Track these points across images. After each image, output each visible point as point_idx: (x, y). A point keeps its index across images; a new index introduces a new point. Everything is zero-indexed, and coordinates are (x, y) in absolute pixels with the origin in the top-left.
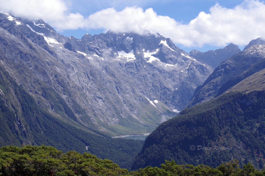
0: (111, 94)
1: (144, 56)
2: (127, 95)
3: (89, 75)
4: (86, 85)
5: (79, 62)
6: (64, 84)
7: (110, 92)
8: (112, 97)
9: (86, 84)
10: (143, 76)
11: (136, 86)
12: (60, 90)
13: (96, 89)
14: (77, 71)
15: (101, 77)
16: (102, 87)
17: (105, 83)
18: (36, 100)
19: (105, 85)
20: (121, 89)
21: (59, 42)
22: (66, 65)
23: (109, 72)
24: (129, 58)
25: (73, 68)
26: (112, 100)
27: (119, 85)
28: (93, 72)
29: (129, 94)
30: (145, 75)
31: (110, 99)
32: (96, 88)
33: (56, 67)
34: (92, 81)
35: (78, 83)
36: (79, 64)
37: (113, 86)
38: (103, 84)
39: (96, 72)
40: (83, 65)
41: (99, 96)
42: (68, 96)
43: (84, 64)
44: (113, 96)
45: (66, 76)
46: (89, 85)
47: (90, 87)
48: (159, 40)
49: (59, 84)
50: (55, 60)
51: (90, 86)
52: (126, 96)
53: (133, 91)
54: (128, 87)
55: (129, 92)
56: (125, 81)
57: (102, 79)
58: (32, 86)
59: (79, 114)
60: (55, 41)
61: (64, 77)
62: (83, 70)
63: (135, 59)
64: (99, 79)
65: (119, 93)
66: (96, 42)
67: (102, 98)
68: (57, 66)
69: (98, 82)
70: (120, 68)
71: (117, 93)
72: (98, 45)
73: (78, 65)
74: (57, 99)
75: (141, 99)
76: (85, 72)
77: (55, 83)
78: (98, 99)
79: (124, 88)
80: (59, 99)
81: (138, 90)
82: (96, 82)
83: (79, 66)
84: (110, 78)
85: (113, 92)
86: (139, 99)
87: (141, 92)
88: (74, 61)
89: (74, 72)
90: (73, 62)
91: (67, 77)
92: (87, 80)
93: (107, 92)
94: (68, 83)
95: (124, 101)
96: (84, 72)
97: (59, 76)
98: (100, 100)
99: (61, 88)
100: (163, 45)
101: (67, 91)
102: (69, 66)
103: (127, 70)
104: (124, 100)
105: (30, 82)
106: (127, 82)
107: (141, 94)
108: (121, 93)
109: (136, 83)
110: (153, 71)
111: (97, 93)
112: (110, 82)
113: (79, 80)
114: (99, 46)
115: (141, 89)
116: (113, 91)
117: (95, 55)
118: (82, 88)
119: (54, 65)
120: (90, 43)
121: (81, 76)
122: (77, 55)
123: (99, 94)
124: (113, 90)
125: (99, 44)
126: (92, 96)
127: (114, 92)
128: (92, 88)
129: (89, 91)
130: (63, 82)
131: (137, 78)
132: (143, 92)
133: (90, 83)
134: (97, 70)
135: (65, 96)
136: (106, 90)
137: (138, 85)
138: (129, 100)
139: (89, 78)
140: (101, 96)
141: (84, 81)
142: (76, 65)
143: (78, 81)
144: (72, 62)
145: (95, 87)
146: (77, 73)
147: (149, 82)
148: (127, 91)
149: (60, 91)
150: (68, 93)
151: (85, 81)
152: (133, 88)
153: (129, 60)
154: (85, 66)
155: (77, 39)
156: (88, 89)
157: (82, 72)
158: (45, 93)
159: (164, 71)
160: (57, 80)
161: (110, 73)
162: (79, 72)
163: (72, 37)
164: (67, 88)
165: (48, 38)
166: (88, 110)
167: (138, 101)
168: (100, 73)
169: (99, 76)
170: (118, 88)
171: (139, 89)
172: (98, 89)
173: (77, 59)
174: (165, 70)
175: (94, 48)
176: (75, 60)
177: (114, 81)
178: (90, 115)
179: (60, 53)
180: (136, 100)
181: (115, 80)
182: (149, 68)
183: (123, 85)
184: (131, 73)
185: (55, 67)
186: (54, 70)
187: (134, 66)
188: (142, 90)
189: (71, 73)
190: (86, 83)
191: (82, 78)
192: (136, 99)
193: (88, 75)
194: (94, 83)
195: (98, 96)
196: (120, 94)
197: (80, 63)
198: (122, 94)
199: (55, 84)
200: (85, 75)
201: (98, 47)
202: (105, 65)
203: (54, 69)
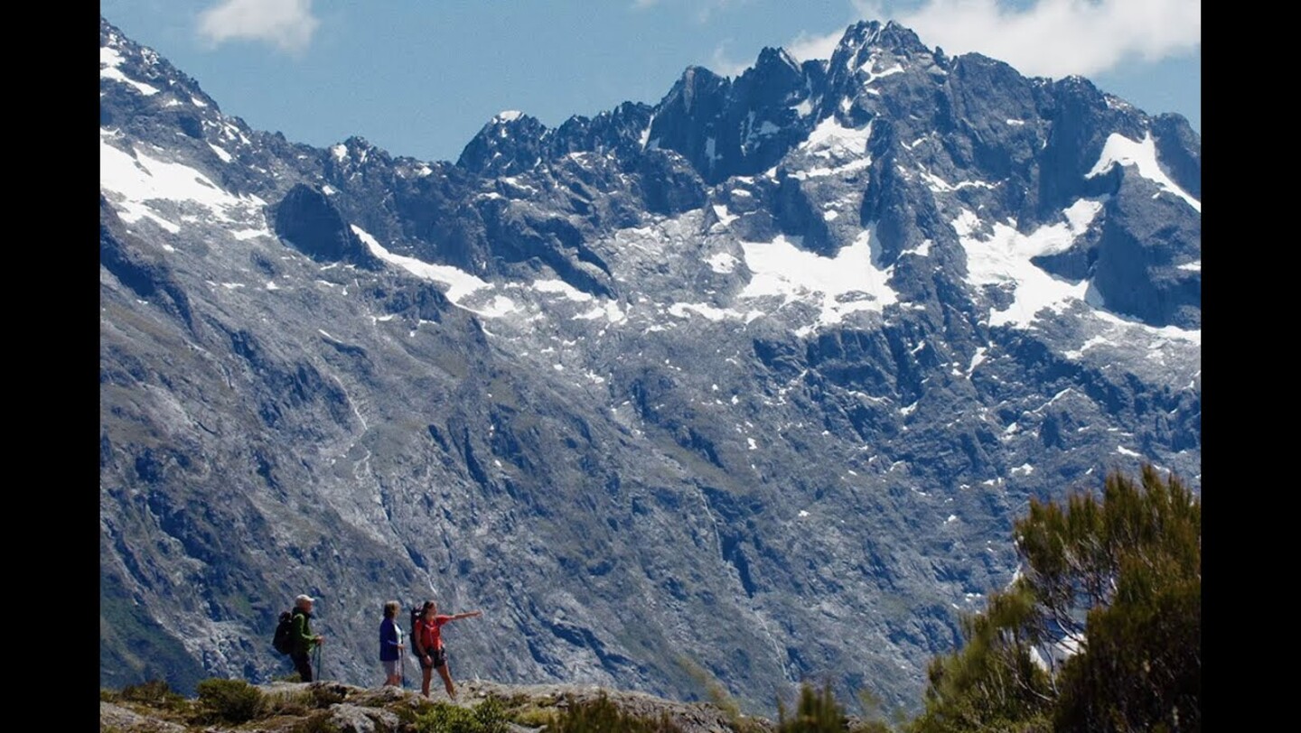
0: (681, 598)
1: (964, 273)
2: (826, 606)
3: (480, 451)
4: (453, 531)
5: (397, 346)
6: (210, 528)
7: (674, 587)
8: (691, 622)
9: (447, 525)
10: (964, 437)
11: (903, 525)
12: (178, 578)
13: (539, 560)
14: (379, 422)
15: (589, 466)
16: (600, 544)
17: (629, 510)
19: (628, 524)
20: (769, 553)
21: (235, 192)
22: (273, 376)
23: (663, 420)
24: (839, 299)
25: (336, 396)
26: (690, 652)
27: (751, 525)
28: (518, 424)
29: (836, 597)
30: (979, 433)
31: (662, 645)
32: (545, 551)
33: (161, 392)
34: (505, 503)
35: (375, 521)
36: (392, 361)
37: (703, 532)
38: (613, 523)
39: (548, 422)
40: (432, 372)
41: (567, 624)
42: (248, 623)
43: (437, 363)
44: (701, 618)
45: (248, 464)
46: (479, 532)
47: (491, 551)
48: (1096, 137)
49: (172, 533)
50: (157, 339)
51: (493, 541)
52: (814, 608)
53: (879, 569)
54: (833, 538)
55: (843, 577)
56: (802, 487)
57: (604, 481)
60: (198, 180)
61: (219, 474)
62: (426, 411)
63: (889, 297)
64: (568, 478)
65: (750, 589)
66: (555, 175)
67: (600, 635)
68: (169, 384)
69: (567, 507)
70: (765, 378)
71: (735, 590)
72: (574, 201)
73: (379, 369)
74: (129, 656)
75: (948, 633)
76: (441, 425)
77: (130, 524)
78: (559, 649)
79: (797, 547)
80: (150, 650)
81: (915, 555)
82: (543, 502)
83: (395, 379)
84: (676, 468)
85: (695, 587)
86: (928, 629)
87: (948, 575)
88: (352, 342)
89: (348, 428)
90: (340, 348)
91: (260, 472)
92: (462, 490)
93: (648, 586)
94: (256, 520)
95: (792, 653)
96: (432, 429)
97: (174, 461)
98: (583, 655)
99: (189, 567)
100: (1128, 175)
101: (241, 588)
102: (301, 382)
103: (818, 398)
104: (794, 643)
106: (819, 495)
107: (946, 586)
108: (766, 590)
109: (905, 499)
110: (1048, 389)
111: (548, 599)
112: (668, 500)
113: (383, 495)
114: (580, 209)
115: (947, 546)
116: (697, 578)
117: (552, 285)
118: (417, 558)
119: (139, 373)
120: (507, 186)
121: (401, 460)
122: (379, 294)
123: (573, 603)
124: (696, 565)
125: (585, 187)
126: (507, 621)
127: (710, 578)
128: (510, 557)
129: (479, 583)
130: (209, 515)
131: (907, 457)
132: (963, 575)
133: (492, 517)
134: (558, 410)
135: (223, 624)
136: (635, 572)
137: (919, 519)
138: (842, 647)
139: (479, 475)
140: (584, 617)
141: (430, 504)
142: (365, 373)
143: (378, 499)
144: (333, 351)
145: (536, 551)
146: (371, 439)
147: (1009, 489)
148: (826, 571)
149: (182, 590)
150: (251, 600)
151: (439, 502)
152: (870, 545)
153: (841, 312)
154: (445, 376)
155: (398, 162)
156: (465, 567)
157: (415, 428)
159: (1142, 388)
160: (152, 502)
161: (672, 426)
162: (389, 426)
163: (353, 144)
164: (240, 565)
165: (141, 157)
167: (915, 649)
168: (586, 434)
169: (569, 456)
170: (743, 546)
171: (925, 554)
172: (562, 561)
173: (387, 318)
174: (1146, 380)
175: (535, 227)
176: (364, 331)
177: (708, 491)
179: (236, 276)
180: (904, 642)
181: (721, 483)
182: (1012, 369)
183: (790, 524)
184: (861, 417)
185: (149, 395)
186: (134, 418)
187: (883, 362)
188: (958, 558)
189: (321, 438)
190: (447, 514)
191: (416, 473)
192: (903, 634)
193: (469, 450)
194: (524, 514)
195: (557, 621)
196: (760, 596)
197: (403, 351)
198: (777, 594)
199: (136, 532)
200: (446, 449)
201: (573, 219)
202: (633, 362)
203: (137, 411)
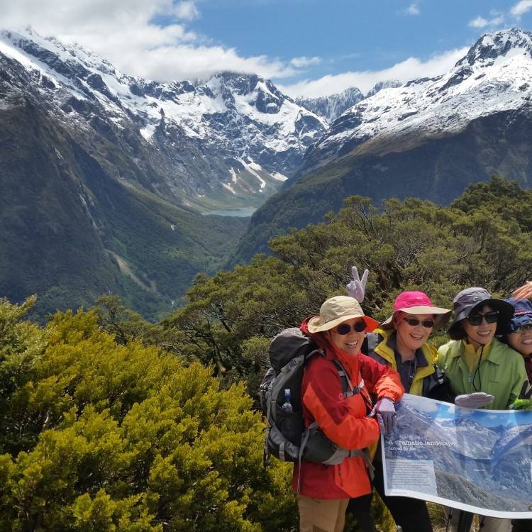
13: (174, 149)
18: (101, 164)
27: (204, 144)
42: (141, 159)
58: (92, 145)
59: (155, 183)
70: (205, 120)
74: (127, 164)
80: (130, 163)
85: (196, 154)
95: (211, 165)
100: (261, 89)
105: (90, 140)
139: (164, 134)
158: (111, 154)
166: (167, 178)
170: (202, 147)
178: (170, 184)
187: (223, 118)
